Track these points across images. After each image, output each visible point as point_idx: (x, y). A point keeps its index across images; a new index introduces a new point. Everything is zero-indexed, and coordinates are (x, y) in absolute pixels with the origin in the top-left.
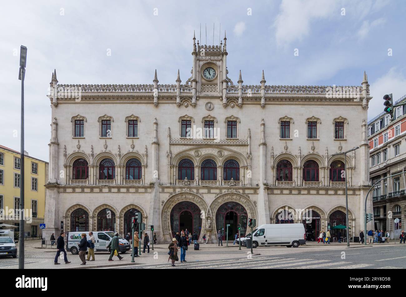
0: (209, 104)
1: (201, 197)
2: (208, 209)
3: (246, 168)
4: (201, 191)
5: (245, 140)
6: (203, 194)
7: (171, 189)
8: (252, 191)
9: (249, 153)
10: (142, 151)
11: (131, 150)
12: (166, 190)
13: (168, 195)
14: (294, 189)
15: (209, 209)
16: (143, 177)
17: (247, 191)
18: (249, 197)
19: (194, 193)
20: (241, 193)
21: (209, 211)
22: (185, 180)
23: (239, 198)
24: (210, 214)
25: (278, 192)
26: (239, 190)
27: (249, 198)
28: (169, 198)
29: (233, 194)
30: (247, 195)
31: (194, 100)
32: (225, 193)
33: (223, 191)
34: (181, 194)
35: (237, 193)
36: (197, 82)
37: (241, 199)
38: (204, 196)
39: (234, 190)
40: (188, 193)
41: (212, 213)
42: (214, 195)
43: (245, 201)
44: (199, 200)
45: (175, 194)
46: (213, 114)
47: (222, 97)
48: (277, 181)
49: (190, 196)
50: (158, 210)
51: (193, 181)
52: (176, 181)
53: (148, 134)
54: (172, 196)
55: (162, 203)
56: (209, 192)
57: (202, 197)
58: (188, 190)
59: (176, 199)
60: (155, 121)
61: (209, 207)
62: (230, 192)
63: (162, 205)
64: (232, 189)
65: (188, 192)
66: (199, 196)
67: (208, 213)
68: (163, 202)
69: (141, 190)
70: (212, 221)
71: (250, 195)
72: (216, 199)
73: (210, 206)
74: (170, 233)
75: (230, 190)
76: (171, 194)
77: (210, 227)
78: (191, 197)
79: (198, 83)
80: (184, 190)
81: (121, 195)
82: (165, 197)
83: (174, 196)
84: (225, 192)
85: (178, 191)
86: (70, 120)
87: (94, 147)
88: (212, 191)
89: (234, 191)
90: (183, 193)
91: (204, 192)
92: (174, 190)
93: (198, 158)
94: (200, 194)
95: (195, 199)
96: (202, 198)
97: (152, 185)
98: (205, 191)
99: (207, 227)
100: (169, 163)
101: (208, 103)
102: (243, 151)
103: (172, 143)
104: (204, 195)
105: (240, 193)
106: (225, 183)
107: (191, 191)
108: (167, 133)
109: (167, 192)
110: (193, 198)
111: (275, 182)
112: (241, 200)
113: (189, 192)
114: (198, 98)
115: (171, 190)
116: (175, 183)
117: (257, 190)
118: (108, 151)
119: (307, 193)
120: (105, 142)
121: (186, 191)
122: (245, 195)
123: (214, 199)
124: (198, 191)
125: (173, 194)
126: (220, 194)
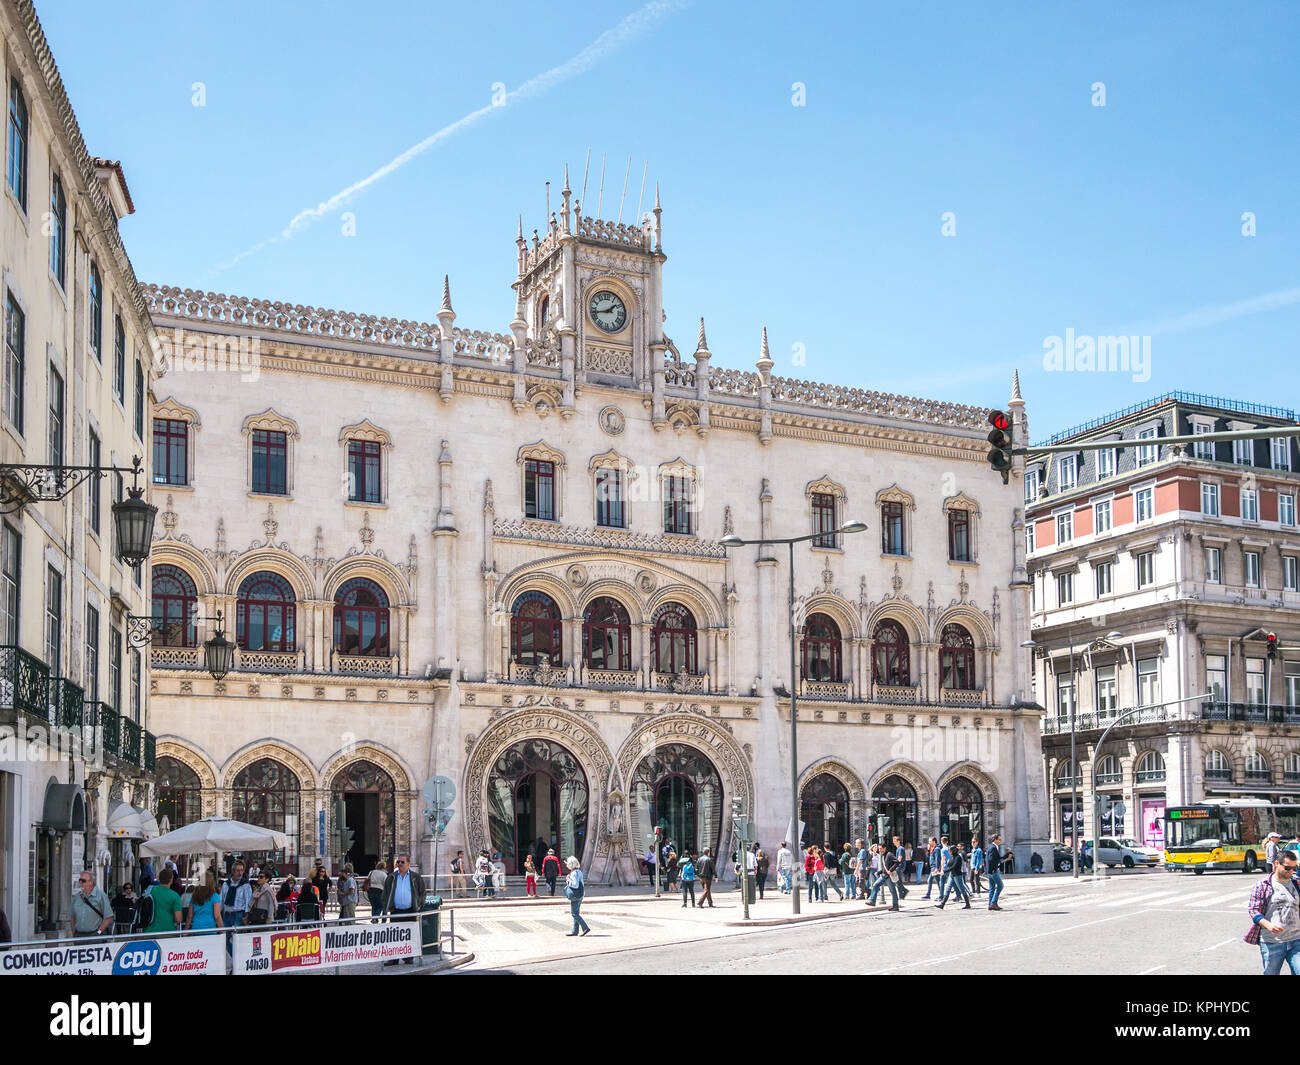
0: (613, 416)
2: (613, 769)
3: (721, 633)
4: (591, 703)
5: (716, 542)
6: (597, 717)
7: (497, 696)
8: (739, 712)
10: (398, 555)
11: (361, 550)
14: (852, 705)
15: (616, 769)
17: (725, 712)
19: (569, 713)
20: (709, 717)
21: (615, 776)
22: (541, 664)
23: (701, 733)
24: (619, 786)
25: (810, 716)
26: (703, 708)
27: (732, 734)
28: (489, 726)
29: (684, 719)
30: (726, 725)
31: (567, 397)
32: (663, 716)
33: (657, 707)
34: (530, 713)
35: (698, 716)
36: (575, 338)
37: (708, 736)
38: (601, 724)
39: (689, 706)
40: (550, 710)
41: (624, 781)
42: (632, 720)
43: (719, 742)
45: (510, 714)
46: (622, 447)
47: (651, 398)
48: (804, 682)
49: (555, 721)
51: (563, 669)
52: (508, 667)
53: (418, 495)
54: (501, 719)
57: (592, 727)
58: (551, 699)
61: (616, 762)
62: (676, 714)
63: (469, 750)
65: (550, 707)
66: (586, 722)
67: (613, 780)
68: (470, 743)
69: (396, 696)
71: (733, 725)
72: (635, 735)
73: (619, 759)
76: (497, 711)
77: (619, 830)
80: (537, 699)
81: (327, 711)
82: (477, 721)
83: (506, 720)
84: (662, 711)
87: (227, 525)
88: (624, 704)
89: (689, 711)
90: (534, 711)
91: (600, 709)
92: (508, 702)
93: (577, 592)
94: (589, 717)
96: (595, 729)
98: (604, 703)
99: (612, 828)
100: (490, 604)
101: (605, 411)
102: (711, 578)
103: (497, 533)
104: (600, 720)
105: (705, 715)
106: (660, 679)
107: (558, 703)
109: (482, 703)
110: (563, 727)
111: (800, 684)
112: (706, 739)
113: (554, 708)
114: (581, 391)
115: (497, 699)
116: (506, 672)
117: (755, 710)
119: (883, 722)
120: (266, 510)
121: (544, 703)
122: (720, 722)
123: (631, 733)
124: (580, 704)
125: (504, 712)
126: (646, 719)
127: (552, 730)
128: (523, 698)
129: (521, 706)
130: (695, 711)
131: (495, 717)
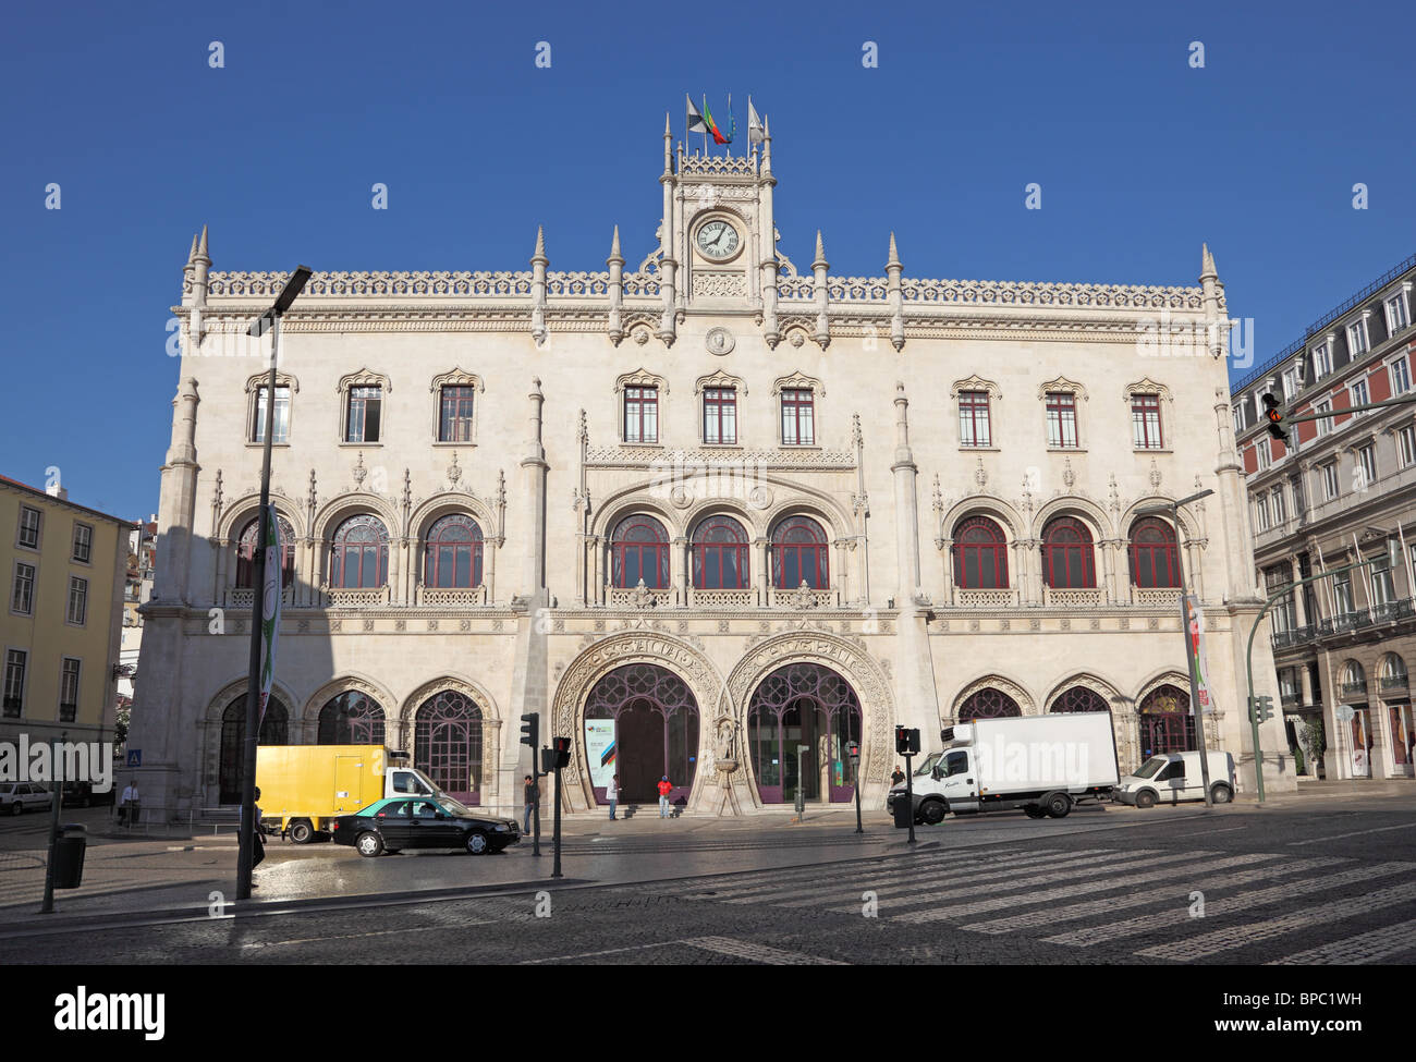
0: (719, 336)
1: (695, 646)
2: (720, 691)
3: (850, 543)
4: (696, 626)
5: (843, 450)
6: (703, 638)
7: (588, 621)
8: (874, 626)
9: (858, 495)
10: (485, 490)
11: (448, 486)
12: (569, 625)
13: (577, 640)
14: (1018, 614)
15: (724, 692)
16: (486, 578)
17: (857, 627)
18: (864, 646)
19: (669, 635)
20: (837, 633)
21: (723, 699)
22: (638, 589)
23: (829, 649)
24: (728, 709)
25: (963, 625)
26: (830, 623)
27: (866, 650)
28: (581, 652)
29: (807, 636)
30: (858, 640)
31: (666, 323)
32: (780, 633)
33: (774, 626)
34: (625, 637)
35: (823, 632)
36: (675, 267)
37: (838, 652)
38: (708, 646)
39: (812, 622)
40: (647, 633)
41: (735, 704)
42: (743, 640)
43: (851, 659)
44: (689, 659)
45: (602, 638)
46: (732, 366)
47: (761, 313)
48: (957, 590)
49: (656, 645)
50: (540, 698)
51: (666, 591)
52: (604, 593)
53: (507, 431)
54: (590, 644)
55: (555, 671)
56: (724, 631)
57: (697, 649)
58: (649, 622)
59: (606, 657)
60: (533, 389)
61: (723, 684)
62: (796, 630)
63: (556, 677)
64: (804, 618)
65: (647, 630)
66: (689, 643)
67: (721, 704)
68: (558, 668)
69: (478, 625)
71: (867, 640)
72: (747, 654)
73: (729, 681)
74: (582, 780)
75: (797, 623)
76: (588, 637)
77: (728, 756)
78: (658, 648)
79: (680, 267)
80: (633, 622)
81: (407, 644)
82: (563, 649)
83: (598, 644)
84: (780, 629)
85: (613, 626)
86: (244, 385)
87: (319, 475)
88: (734, 626)
89: (812, 626)
90: (630, 634)
91: (707, 631)
92: (600, 626)
93: (682, 514)
94: (692, 639)
95: (675, 654)
96: (700, 651)
97: (520, 607)
98: (712, 626)
99: (721, 753)
100: (580, 529)
101: (713, 332)
102: (837, 488)
103: (590, 461)
104: (707, 641)
105: (832, 631)
106: (779, 597)
107: (658, 626)
108: (574, 430)
109: (572, 630)
110: (666, 650)
111: (953, 593)
112: (836, 656)
113: (651, 631)
114: (682, 315)
115: (588, 625)
116: (600, 598)
117: (893, 622)
118: (367, 489)
119: (1058, 629)
120: (357, 458)
121: (642, 626)
122: (850, 638)
123: (743, 654)
124: (683, 627)
125: (595, 637)
126: (761, 638)
127: (655, 653)
128: (618, 623)
129: (616, 630)
130: (820, 628)
131: (585, 643)
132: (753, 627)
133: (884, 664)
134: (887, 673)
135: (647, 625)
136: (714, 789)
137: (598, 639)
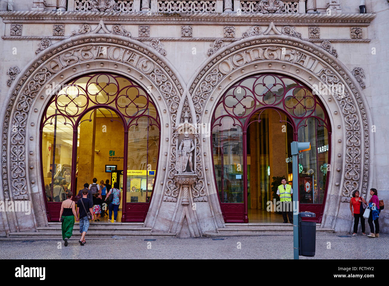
1: (156, 52)
2: (183, 99)
6: (165, 43)
7: (47, 26)
8: (345, 33)
12: (27, 30)
13: (35, 45)
15: (186, 100)
17: (326, 33)
18: (334, 52)
19: (130, 40)
20: (305, 40)
21: (186, 107)
26: (298, 30)
27: (337, 57)
32: (246, 39)
33: (239, 32)
34: (85, 43)
35: (292, 38)
37: (306, 61)
38: (169, 52)
39: (280, 29)
40: (107, 38)
41: (199, 114)
42: (207, 46)
43: (320, 68)
44: (150, 67)
45: (59, 43)
49: (117, 51)
54: (48, 49)
55: (8, 78)
56: (188, 38)
57: (159, 55)
58: (110, 27)
59: (65, 64)
61: (186, 91)
62: (262, 36)
64: (272, 24)
65: (108, 35)
66: (151, 49)
67: (183, 112)
70: (199, 146)
71: (337, 47)
72: (211, 61)
73: (192, 88)
74: (33, 195)
75: (264, 29)
76: (45, 41)
77: (188, 169)
78: (119, 54)
80: (93, 27)
83: (56, 50)
84: (245, 35)
85: (71, 30)
88: (198, 32)
89: (280, 32)
90: (90, 40)
91: (169, 36)
92: (59, 31)
95: (136, 60)
96: (162, 57)
98: (174, 31)
99: (181, 166)
104: (168, 47)
105: (300, 37)
106: (244, 4)
107: (118, 31)
109: (30, 35)
110: (127, 57)
112: (305, 65)
113: (112, 35)
115: (47, 30)
116: (62, 4)
117: (364, 29)
121: (101, 31)
122: (319, 44)
123: (206, 60)
124: (144, 31)
125: (54, 42)
126: (226, 43)
128: (76, 28)
129: (74, 35)
130: (288, 33)
131: (42, 47)
132: (218, 32)
133: (357, 72)
134: (360, 82)
135: (109, 31)
136: (173, 207)
137: (56, 44)
